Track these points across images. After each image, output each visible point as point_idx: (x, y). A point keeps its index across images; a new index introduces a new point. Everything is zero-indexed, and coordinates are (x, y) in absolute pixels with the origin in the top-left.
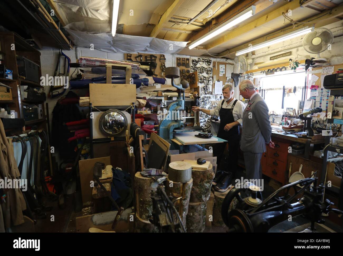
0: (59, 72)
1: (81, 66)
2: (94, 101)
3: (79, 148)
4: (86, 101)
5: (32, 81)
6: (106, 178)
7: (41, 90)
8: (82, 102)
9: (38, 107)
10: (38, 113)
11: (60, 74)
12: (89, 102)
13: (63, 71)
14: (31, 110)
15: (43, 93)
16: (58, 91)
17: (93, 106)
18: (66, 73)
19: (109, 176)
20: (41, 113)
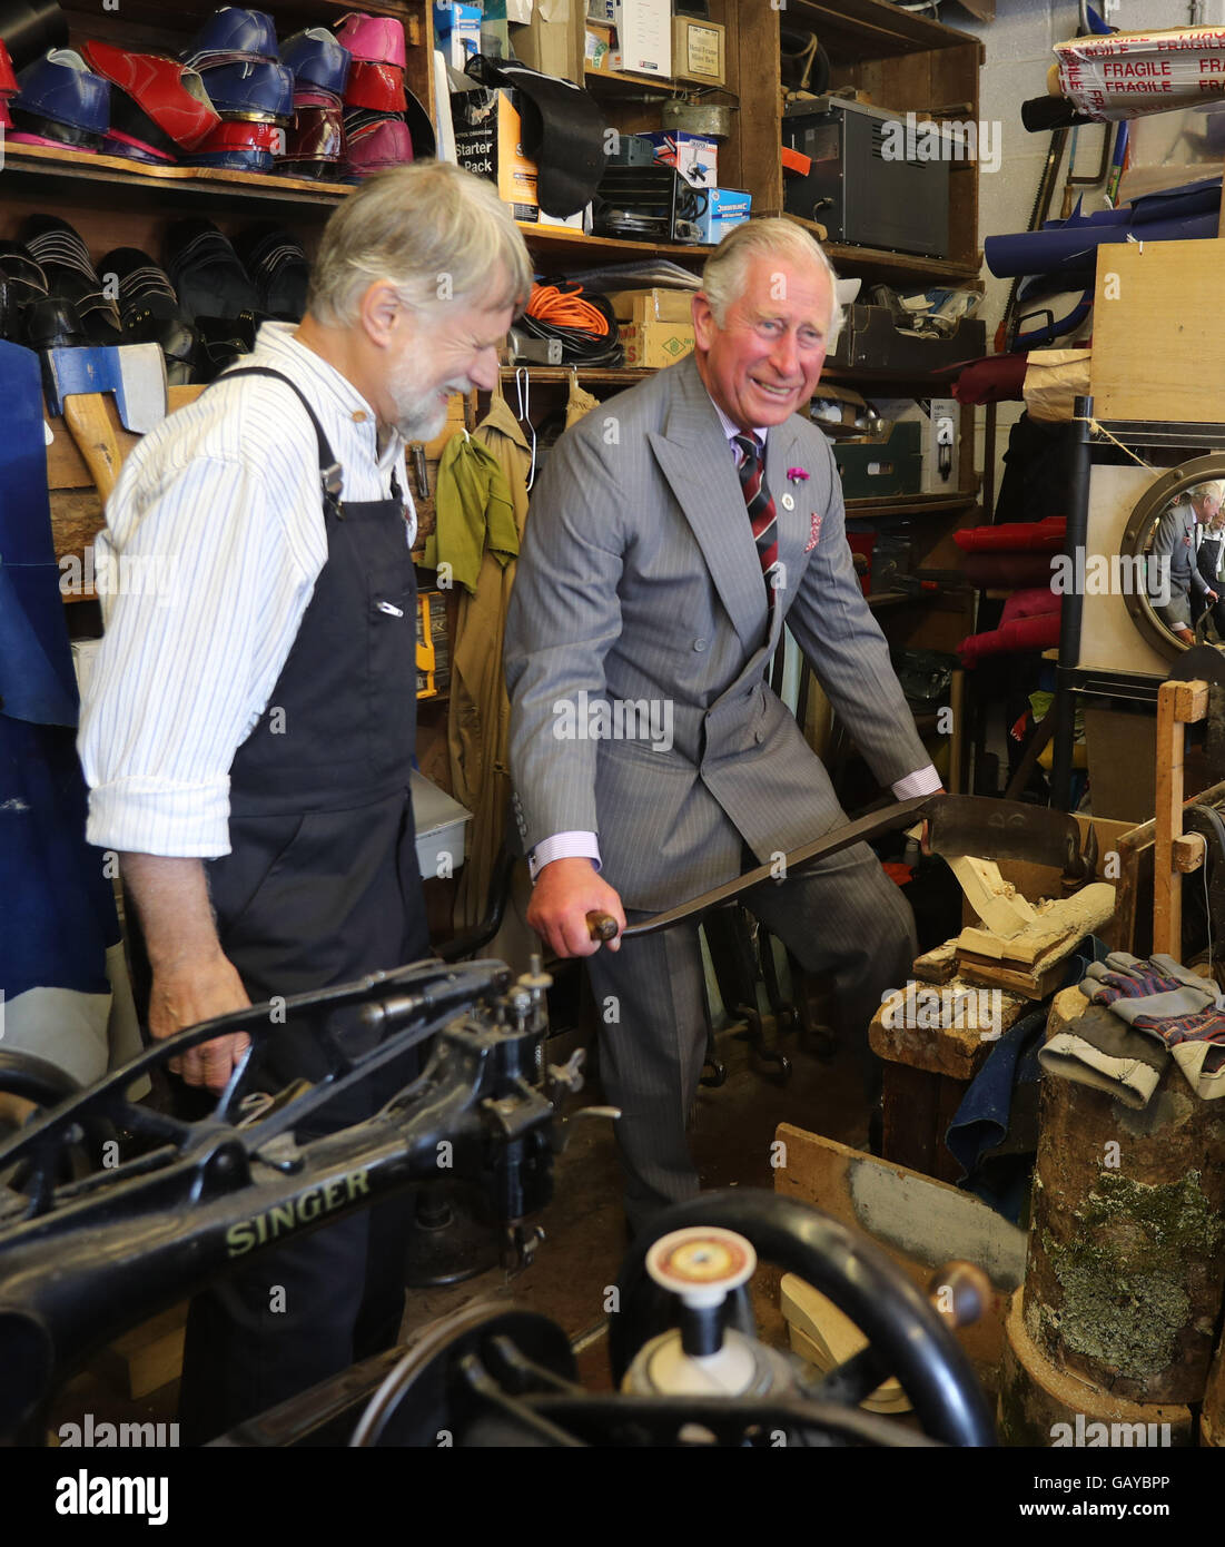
0: (1070, 171)
1: (1084, 112)
2: (1115, 385)
3: (1037, 720)
4: (1067, 381)
5: (889, 250)
6: (1000, 957)
7: (958, 306)
8: (1041, 386)
9: (928, 414)
10: (922, 457)
11: (1074, 185)
12: (1088, 385)
13: (1097, 158)
14: (874, 432)
15: (962, 320)
16: (1047, 308)
17: (1098, 422)
18: (1108, 171)
19: (1024, 948)
20: (947, 458)
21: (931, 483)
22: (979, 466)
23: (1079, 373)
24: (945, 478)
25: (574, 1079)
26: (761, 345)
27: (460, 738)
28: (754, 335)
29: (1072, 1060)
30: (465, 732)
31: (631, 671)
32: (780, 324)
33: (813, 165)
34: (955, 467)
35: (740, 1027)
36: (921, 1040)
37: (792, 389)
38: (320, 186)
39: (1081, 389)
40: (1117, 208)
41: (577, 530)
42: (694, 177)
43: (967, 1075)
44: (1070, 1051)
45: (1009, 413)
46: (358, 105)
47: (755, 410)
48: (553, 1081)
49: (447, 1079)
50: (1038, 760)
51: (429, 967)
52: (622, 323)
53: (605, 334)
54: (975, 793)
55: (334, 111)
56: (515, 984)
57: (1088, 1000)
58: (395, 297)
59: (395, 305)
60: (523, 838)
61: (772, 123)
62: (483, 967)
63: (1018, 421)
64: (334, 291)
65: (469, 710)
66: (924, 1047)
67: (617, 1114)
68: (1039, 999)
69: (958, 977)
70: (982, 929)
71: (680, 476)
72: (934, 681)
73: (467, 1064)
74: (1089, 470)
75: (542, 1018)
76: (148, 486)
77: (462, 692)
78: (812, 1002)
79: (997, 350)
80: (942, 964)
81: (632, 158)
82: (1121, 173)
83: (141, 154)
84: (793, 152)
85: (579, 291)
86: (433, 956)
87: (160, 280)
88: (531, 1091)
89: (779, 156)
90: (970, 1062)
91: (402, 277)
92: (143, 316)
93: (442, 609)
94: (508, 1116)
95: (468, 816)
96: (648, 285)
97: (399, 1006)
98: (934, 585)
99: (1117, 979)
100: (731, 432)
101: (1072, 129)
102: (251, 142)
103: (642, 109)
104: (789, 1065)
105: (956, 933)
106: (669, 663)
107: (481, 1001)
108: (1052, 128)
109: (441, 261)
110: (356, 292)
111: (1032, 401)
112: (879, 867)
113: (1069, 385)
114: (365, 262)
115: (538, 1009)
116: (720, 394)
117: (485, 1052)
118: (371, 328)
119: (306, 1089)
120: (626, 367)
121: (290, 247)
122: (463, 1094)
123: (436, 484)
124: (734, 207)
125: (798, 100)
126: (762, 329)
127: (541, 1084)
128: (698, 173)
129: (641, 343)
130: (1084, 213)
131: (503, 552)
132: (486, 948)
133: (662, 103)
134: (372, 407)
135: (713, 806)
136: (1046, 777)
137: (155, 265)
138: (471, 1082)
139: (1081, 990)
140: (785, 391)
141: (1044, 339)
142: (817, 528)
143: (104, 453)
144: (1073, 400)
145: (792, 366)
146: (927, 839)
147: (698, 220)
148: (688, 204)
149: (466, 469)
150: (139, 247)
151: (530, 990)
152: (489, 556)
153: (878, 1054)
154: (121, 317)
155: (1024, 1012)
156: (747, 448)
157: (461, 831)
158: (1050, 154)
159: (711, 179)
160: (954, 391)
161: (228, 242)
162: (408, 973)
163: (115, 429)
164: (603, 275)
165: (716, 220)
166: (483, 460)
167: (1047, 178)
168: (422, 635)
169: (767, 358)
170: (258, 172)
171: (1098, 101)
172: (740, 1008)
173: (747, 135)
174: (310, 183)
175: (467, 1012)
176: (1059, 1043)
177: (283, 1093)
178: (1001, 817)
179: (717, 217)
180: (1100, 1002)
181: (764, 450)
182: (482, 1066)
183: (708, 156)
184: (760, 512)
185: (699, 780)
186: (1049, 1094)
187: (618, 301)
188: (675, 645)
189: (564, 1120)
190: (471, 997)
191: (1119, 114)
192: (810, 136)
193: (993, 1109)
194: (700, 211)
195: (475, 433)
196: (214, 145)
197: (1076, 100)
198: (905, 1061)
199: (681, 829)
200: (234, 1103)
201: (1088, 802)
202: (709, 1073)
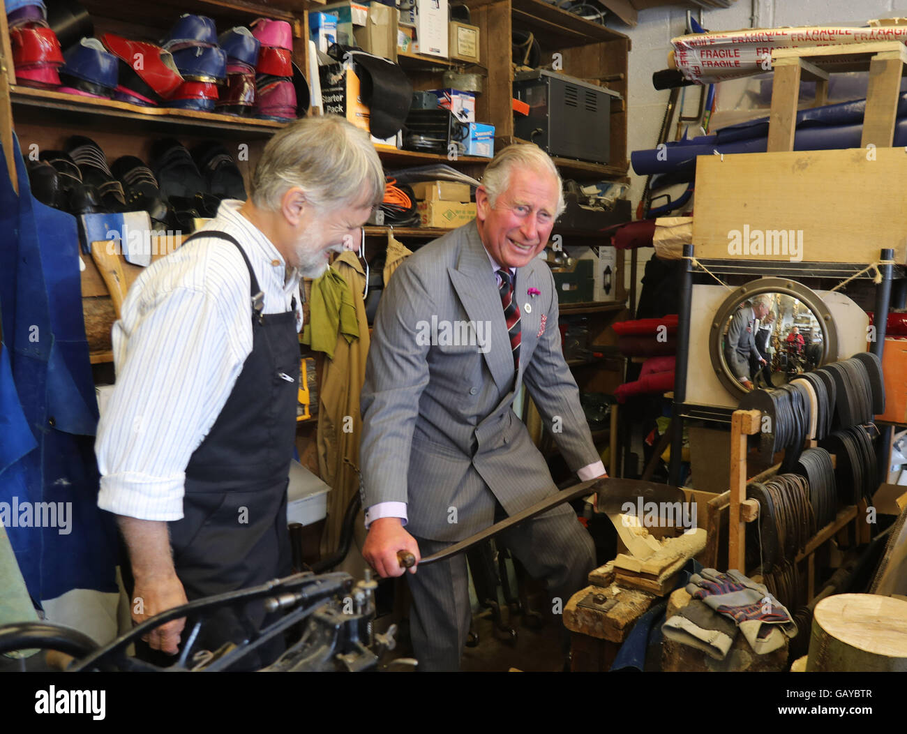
0: (681, 113)
1: (689, 78)
2: (708, 238)
3: (661, 433)
4: (679, 235)
5: (575, 159)
6: (639, 571)
7: (615, 192)
8: (663, 239)
9: (598, 255)
10: (593, 280)
11: (683, 122)
12: (691, 238)
13: (696, 106)
14: (566, 265)
15: (618, 200)
16: (667, 193)
17: (697, 260)
18: (703, 114)
19: (653, 566)
20: (608, 281)
21: (599, 296)
22: (627, 286)
23: (686, 231)
24: (607, 292)
25: (390, 642)
26: (516, 220)
27: (324, 443)
28: (512, 214)
29: (682, 631)
30: (327, 440)
31: (433, 403)
32: (528, 209)
33: (531, 110)
34: (613, 286)
35: (487, 612)
36: (593, 619)
37: (532, 246)
38: (242, 120)
39: (687, 240)
40: (709, 134)
41: (406, 323)
42: (461, 116)
43: (620, 640)
44: (680, 626)
45: (645, 254)
46: (264, 72)
47: (510, 257)
48: (377, 643)
49: (316, 642)
50: (662, 457)
51: (305, 576)
52: (418, 202)
53: (409, 207)
54: (625, 477)
55: (250, 76)
56: (356, 586)
57: (690, 596)
58: (304, 197)
59: (303, 202)
60: (362, 502)
61: (507, 84)
62: (337, 576)
63: (650, 259)
64: (266, 190)
65: (329, 427)
66: (595, 624)
67: (415, 662)
68: (662, 596)
69: (615, 583)
70: (628, 555)
71: (465, 294)
72: (601, 410)
73: (328, 634)
74: (691, 288)
75: (371, 607)
76: (147, 299)
77: (325, 416)
78: (529, 597)
79: (638, 217)
80: (605, 576)
81: (425, 105)
82: (711, 114)
83: (136, 101)
84: (519, 101)
85: (394, 182)
86: (308, 570)
87: (148, 175)
88: (365, 649)
89: (511, 104)
90: (621, 633)
91: (308, 186)
92: (138, 195)
93: (314, 368)
94: (351, 664)
95: (328, 489)
96: (434, 179)
97: (287, 599)
98: (601, 355)
99: (707, 584)
100: (496, 268)
101: (682, 88)
102: (201, 93)
103: (432, 76)
104: (516, 634)
105: (613, 557)
106: (455, 400)
107: (336, 596)
108: (670, 88)
109: (332, 178)
110: (279, 193)
111: (659, 248)
112: (575, 517)
113: (680, 238)
114: (286, 175)
115: (369, 601)
116: (490, 246)
117: (338, 627)
118: (287, 214)
119: (232, 648)
120: (421, 227)
121: (224, 156)
122: (325, 651)
123: (310, 294)
124: (485, 134)
125: (522, 71)
126: (517, 211)
127: (371, 645)
128: (463, 113)
129: (430, 213)
130: (689, 138)
131: (349, 335)
132: (339, 566)
133: (443, 73)
134: (283, 257)
135: (479, 481)
136: (666, 467)
137: (145, 166)
138: (329, 644)
139: (687, 591)
140: (528, 247)
141: (665, 211)
142: (544, 323)
143: (114, 275)
144: (682, 247)
145: (533, 233)
146: (598, 502)
147: (464, 141)
148: (458, 131)
149: (327, 287)
150: (136, 155)
151: (364, 590)
152: (341, 337)
153: (568, 627)
154: (125, 196)
155: (653, 603)
156: (504, 278)
157: (325, 498)
158: (669, 103)
159: (471, 117)
160: (613, 241)
161: (188, 153)
162: (292, 580)
163: (121, 262)
164: (408, 173)
165: (474, 141)
166: (337, 281)
167: (667, 117)
168: (302, 383)
169: (519, 227)
170: (206, 112)
171: (698, 72)
172: (488, 601)
173: (492, 92)
174: (237, 118)
175: (328, 603)
176: (673, 621)
177: (219, 651)
178: (640, 491)
179: (475, 139)
180: (698, 598)
181: (515, 278)
182: (336, 634)
183: (469, 104)
184: (511, 314)
185: (472, 466)
186: (668, 651)
187: (417, 188)
188: (459, 390)
189: (385, 666)
190: (329, 594)
191: (710, 80)
192: (529, 92)
193: (635, 660)
194: (464, 136)
195: (333, 264)
196: (179, 95)
197: (684, 71)
198: (583, 632)
199: (460, 495)
200: (190, 656)
201: (690, 482)
202: (470, 639)
